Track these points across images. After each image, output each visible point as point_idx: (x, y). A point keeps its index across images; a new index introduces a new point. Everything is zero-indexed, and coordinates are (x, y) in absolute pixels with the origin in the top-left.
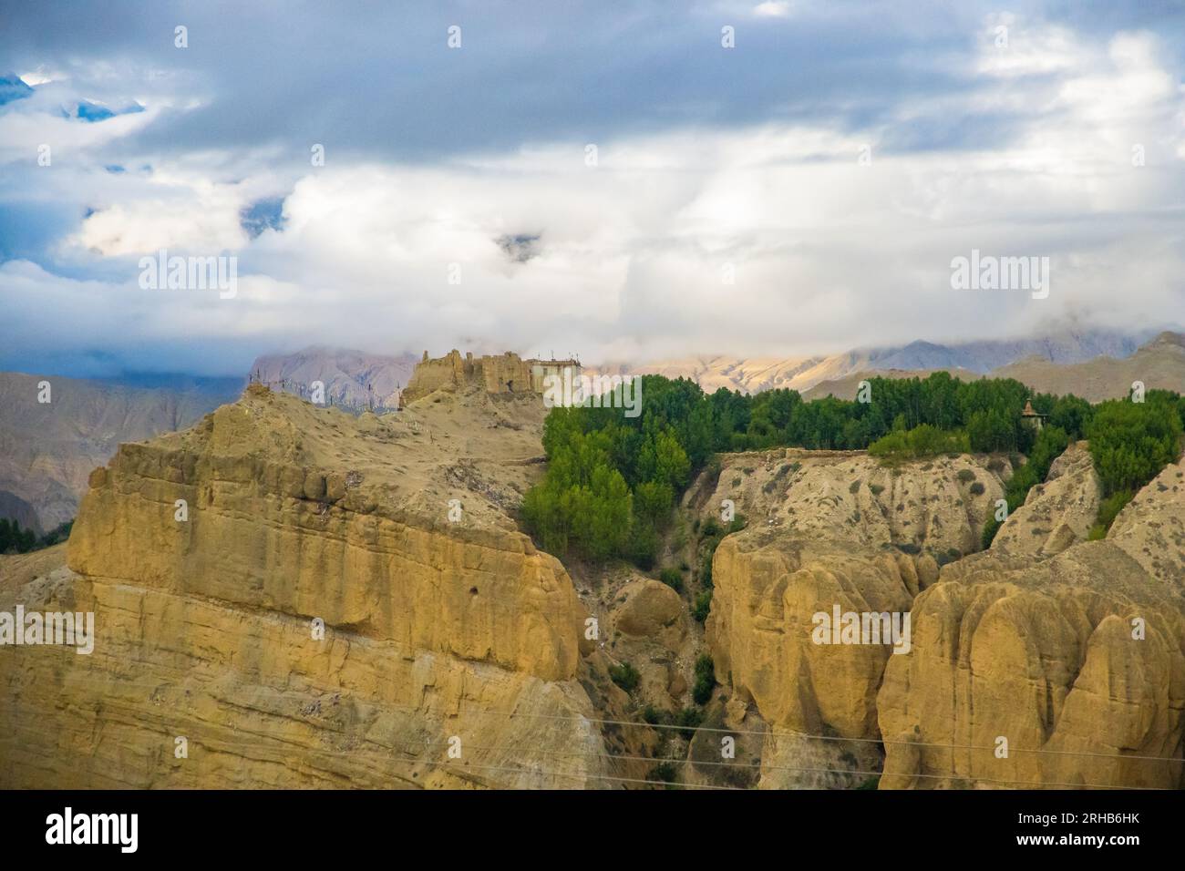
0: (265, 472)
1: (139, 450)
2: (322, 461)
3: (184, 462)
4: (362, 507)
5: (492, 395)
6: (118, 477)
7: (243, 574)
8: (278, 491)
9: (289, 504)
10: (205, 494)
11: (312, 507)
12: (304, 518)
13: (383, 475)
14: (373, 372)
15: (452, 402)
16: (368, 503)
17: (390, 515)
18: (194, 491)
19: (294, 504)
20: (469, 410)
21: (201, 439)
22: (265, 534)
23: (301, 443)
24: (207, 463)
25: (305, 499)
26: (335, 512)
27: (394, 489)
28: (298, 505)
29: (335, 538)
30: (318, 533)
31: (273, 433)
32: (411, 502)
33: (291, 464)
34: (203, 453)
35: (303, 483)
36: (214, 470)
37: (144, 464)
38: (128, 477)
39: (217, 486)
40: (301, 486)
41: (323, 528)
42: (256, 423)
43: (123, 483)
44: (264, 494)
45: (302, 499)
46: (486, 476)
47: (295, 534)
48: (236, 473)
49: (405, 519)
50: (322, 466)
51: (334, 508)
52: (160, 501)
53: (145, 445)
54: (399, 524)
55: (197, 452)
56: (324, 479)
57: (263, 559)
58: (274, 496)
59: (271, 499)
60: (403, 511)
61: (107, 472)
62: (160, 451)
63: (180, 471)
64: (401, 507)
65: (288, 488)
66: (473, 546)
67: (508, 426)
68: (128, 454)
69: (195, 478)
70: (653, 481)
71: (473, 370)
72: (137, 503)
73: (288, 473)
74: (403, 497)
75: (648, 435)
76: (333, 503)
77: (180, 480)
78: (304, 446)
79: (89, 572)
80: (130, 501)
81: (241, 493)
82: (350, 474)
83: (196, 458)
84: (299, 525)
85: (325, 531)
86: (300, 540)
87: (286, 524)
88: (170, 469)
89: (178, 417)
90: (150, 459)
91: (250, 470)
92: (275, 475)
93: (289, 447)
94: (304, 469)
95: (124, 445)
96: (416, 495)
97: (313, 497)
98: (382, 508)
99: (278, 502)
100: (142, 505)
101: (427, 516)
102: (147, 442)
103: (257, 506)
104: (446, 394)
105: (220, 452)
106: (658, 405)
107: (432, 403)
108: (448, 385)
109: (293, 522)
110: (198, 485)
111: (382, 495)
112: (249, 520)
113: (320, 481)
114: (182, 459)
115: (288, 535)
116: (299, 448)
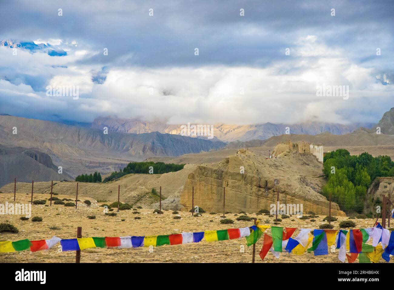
0: (247, 177)
1: (204, 168)
2: (265, 176)
3: (219, 173)
4: (281, 191)
5: (301, 154)
6: (197, 176)
7: (238, 210)
8: (251, 184)
9: (255, 189)
10: (226, 183)
11: (263, 190)
12: (260, 193)
13: (286, 181)
14: (126, 123)
15: (289, 156)
16: (283, 190)
17: (290, 194)
18: (222, 182)
19: (256, 188)
20: (295, 158)
21: (224, 166)
22: (246, 197)
23: (258, 169)
24: (227, 174)
25: (260, 187)
26: (271, 192)
27: (290, 186)
28: (258, 189)
29: (270, 200)
30: (265, 198)
31: (249, 165)
32: (297, 190)
33: (256, 176)
34: (225, 170)
35: (259, 182)
36: (229, 176)
37: (206, 173)
38: (201, 177)
39: (230, 181)
40: (259, 183)
41: (266, 197)
42: (243, 162)
43: (199, 178)
44: (246, 184)
45: (259, 187)
46: (309, 181)
47: (256, 198)
48: (237, 177)
49: (295, 196)
50: (265, 177)
51: (270, 191)
52: (211, 185)
53: (207, 167)
54: (293, 197)
55: (223, 170)
56: (266, 181)
57: (245, 205)
58: (250, 186)
59: (249, 186)
60: (294, 193)
61: (193, 174)
62: (211, 169)
63: (217, 175)
64: (293, 192)
65: (255, 183)
66: (319, 206)
67: (306, 164)
68: (201, 169)
69: (222, 178)
70: (361, 185)
71: (295, 146)
72: (204, 185)
73: (255, 178)
74: (294, 189)
75: (358, 171)
76: (269, 189)
77: (218, 178)
78: (259, 170)
79: (187, 205)
80: (201, 184)
81: (237, 184)
82: (275, 180)
83: (223, 172)
84: (258, 195)
85: (267, 197)
86: (258, 200)
87: (254, 194)
88: (214, 175)
89: (80, 133)
90: (208, 171)
91: (241, 177)
92: (251, 179)
93: (254, 170)
94: (260, 178)
95: (200, 166)
96: (298, 188)
97: (263, 187)
98: (287, 192)
99: (251, 187)
100: (205, 185)
101: (303, 195)
102: (207, 166)
103: (243, 188)
104: (288, 153)
105: (231, 170)
106: (360, 161)
107: (284, 156)
108: (288, 150)
109: (256, 194)
110: (223, 180)
111: (287, 188)
112: (240, 192)
113: (265, 182)
114: (218, 172)
115: (254, 198)
116: (257, 171)
